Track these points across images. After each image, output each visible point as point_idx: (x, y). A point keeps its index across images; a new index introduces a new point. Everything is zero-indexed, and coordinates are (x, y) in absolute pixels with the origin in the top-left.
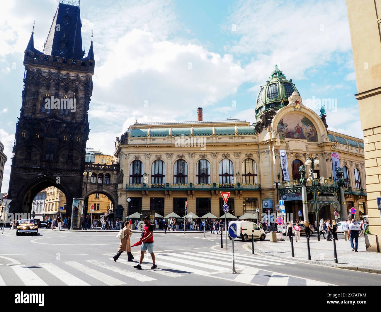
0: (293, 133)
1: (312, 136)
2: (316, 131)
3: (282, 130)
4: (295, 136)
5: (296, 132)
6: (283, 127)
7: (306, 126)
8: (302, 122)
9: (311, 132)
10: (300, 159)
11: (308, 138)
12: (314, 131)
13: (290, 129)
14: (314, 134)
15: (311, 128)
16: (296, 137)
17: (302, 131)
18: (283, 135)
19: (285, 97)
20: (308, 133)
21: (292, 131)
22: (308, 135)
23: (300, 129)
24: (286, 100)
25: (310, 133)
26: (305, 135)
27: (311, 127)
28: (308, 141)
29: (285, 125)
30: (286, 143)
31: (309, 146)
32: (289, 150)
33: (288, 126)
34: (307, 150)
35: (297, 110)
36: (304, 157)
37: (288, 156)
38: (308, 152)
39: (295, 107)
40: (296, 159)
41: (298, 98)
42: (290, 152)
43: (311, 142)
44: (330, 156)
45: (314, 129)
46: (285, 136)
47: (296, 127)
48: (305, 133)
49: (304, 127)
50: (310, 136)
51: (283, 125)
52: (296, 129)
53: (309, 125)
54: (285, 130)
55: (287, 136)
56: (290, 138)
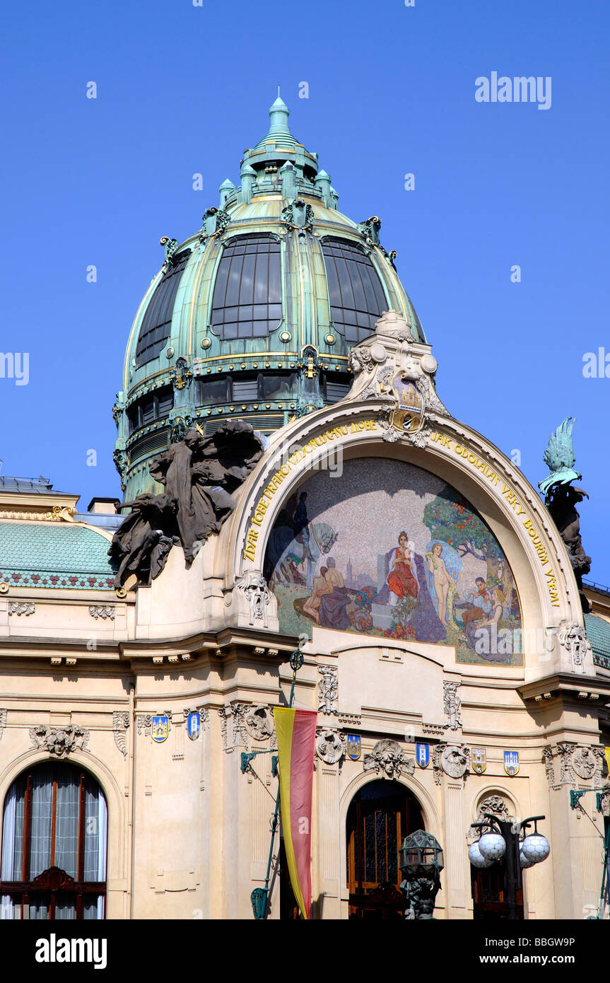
0: (368, 597)
1: (486, 622)
2: (515, 593)
3: (300, 569)
4: (381, 615)
5: (387, 589)
6: (307, 549)
7: (451, 555)
8: (428, 525)
9: (482, 593)
10: (403, 780)
11: (463, 637)
12: (501, 588)
13: (350, 567)
14: (499, 610)
15: (481, 568)
16: (386, 627)
18: (299, 603)
19: (330, 339)
20: (463, 599)
21: (361, 576)
22: (459, 618)
23: (414, 571)
24: (330, 361)
25: (478, 602)
26: (441, 616)
27: (484, 564)
28: (460, 659)
29: (319, 535)
30: (319, 660)
31: (465, 695)
32: (336, 713)
33: (336, 544)
34: (451, 721)
35: (400, 440)
36: (431, 765)
37: (328, 757)
38: (459, 731)
39: (388, 415)
40: (381, 775)
41: (409, 356)
42: (345, 726)
43: (476, 662)
44: (594, 771)
45: (500, 576)
46: (311, 611)
47: (388, 551)
48: (441, 598)
49: (439, 561)
50: (471, 625)
51: (308, 533)
52: (390, 567)
53: (469, 546)
54: (318, 571)
55: (324, 613)
56: (345, 630)
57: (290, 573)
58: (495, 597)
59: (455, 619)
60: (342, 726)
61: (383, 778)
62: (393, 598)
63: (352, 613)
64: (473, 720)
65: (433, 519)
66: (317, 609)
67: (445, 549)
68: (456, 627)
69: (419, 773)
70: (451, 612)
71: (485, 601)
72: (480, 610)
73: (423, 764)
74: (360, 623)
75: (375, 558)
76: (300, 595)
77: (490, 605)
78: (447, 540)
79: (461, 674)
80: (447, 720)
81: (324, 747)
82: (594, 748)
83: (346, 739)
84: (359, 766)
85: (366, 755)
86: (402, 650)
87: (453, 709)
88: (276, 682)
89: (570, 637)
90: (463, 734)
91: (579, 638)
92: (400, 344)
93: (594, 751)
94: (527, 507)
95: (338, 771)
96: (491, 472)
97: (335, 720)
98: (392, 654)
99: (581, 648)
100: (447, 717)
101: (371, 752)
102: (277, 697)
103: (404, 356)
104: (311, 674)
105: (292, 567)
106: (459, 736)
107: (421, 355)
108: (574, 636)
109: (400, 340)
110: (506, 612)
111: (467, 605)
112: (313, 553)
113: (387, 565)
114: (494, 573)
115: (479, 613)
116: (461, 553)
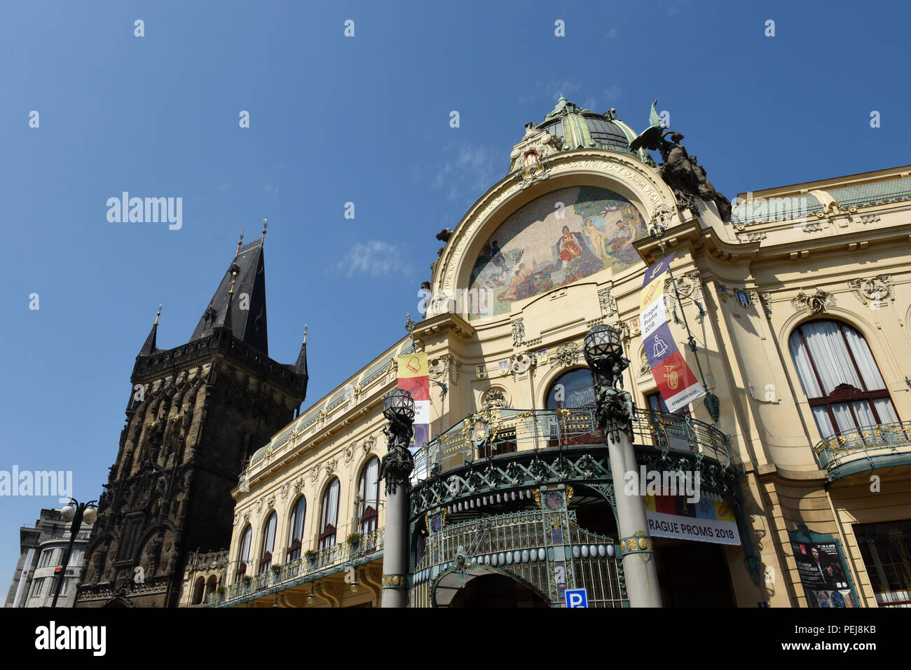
0: (546, 272)
1: (628, 243)
2: (641, 215)
3: (500, 279)
4: (557, 278)
5: (560, 261)
6: (504, 267)
7: (598, 220)
8: (578, 213)
9: (622, 228)
10: (581, 362)
12: (632, 218)
13: (534, 263)
14: (634, 230)
15: (618, 215)
17: (583, 245)
20: (610, 239)
21: (542, 263)
22: (610, 250)
23: (576, 242)
25: (621, 234)
26: (598, 254)
27: (619, 212)
28: (615, 272)
29: (512, 257)
30: (512, 319)
31: (616, 292)
32: (524, 343)
33: (523, 255)
34: (608, 312)
35: (532, 183)
37: (520, 370)
38: (616, 315)
39: (521, 176)
40: (563, 366)
41: (534, 143)
42: (531, 348)
43: (626, 268)
44: (692, 289)
45: (629, 212)
46: (510, 297)
47: (558, 241)
48: (596, 246)
49: (591, 228)
50: (619, 249)
51: (504, 259)
52: (561, 248)
53: (607, 208)
54: (513, 274)
55: (519, 294)
56: (534, 295)
57: (494, 284)
58: (630, 226)
59: (607, 252)
60: (527, 349)
61: (566, 367)
62: (565, 264)
63: (539, 285)
64: (623, 305)
65: (580, 209)
66: (515, 294)
67: (593, 219)
68: (610, 257)
70: (604, 250)
71: (625, 232)
72: (623, 238)
74: (544, 287)
75: (550, 249)
76: (501, 292)
77: (628, 231)
78: (592, 215)
79: (611, 281)
80: (605, 313)
81: (517, 365)
82: (688, 274)
83: (537, 354)
84: (548, 367)
85: (551, 359)
86: (564, 288)
87: (608, 304)
88: (446, 343)
89: (655, 216)
90: (620, 315)
91: (663, 212)
92: (526, 142)
93: (689, 276)
94: (622, 165)
95: (529, 376)
96: (595, 163)
97: (524, 348)
98: (558, 294)
99: (665, 218)
100: (604, 311)
101: (554, 356)
102: (447, 350)
103: (531, 146)
104: (508, 329)
105: (495, 280)
106: (615, 318)
107: (540, 139)
108: (659, 214)
109: (527, 140)
110: (639, 229)
111: (614, 241)
112: (508, 267)
113: (558, 249)
114: (626, 213)
115: (622, 240)
116: (603, 215)
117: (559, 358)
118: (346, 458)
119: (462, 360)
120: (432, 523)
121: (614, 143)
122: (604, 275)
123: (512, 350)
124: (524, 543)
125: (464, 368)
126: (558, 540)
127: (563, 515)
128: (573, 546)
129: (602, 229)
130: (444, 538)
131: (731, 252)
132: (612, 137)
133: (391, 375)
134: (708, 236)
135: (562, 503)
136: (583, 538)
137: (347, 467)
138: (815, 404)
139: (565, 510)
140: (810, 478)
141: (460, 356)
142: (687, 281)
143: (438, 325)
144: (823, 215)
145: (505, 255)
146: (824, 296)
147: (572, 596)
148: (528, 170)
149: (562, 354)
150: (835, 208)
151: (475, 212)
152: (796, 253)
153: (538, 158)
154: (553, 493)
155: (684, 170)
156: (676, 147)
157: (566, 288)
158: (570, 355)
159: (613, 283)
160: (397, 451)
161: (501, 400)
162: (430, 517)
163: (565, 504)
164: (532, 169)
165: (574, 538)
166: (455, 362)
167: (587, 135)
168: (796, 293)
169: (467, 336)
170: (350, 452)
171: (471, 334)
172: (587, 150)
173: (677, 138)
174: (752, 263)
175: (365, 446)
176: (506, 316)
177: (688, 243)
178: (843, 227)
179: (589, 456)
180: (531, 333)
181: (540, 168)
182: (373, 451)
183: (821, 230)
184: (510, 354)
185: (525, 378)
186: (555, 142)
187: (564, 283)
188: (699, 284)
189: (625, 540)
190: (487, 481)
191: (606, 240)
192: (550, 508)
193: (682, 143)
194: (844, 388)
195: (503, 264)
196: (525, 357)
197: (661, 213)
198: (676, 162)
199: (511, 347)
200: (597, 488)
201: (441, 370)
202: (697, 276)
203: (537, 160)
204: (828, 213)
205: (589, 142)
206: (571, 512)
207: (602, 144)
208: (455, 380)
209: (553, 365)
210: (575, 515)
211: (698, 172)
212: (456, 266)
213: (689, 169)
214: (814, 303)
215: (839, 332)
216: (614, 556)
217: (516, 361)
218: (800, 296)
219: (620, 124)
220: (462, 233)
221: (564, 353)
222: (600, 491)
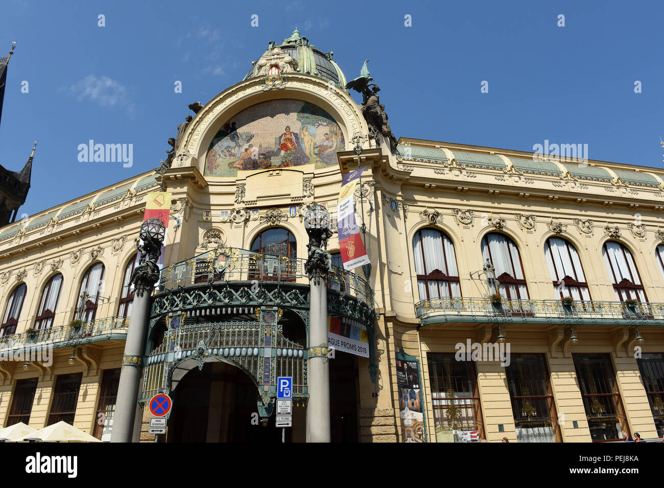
0: (269, 155)
1: (330, 150)
3: (233, 151)
4: (275, 161)
5: (280, 150)
6: (237, 143)
7: (312, 129)
8: (299, 120)
9: (327, 139)
10: (281, 224)
12: (336, 134)
13: (261, 146)
14: (336, 143)
15: (326, 130)
17: (298, 143)
20: (318, 144)
21: (267, 148)
22: (316, 152)
23: (294, 139)
25: (326, 143)
26: (307, 152)
27: (328, 127)
28: (316, 168)
29: (244, 137)
30: (237, 182)
31: (315, 182)
32: (243, 202)
33: (253, 138)
34: (308, 194)
35: (271, 89)
36: (298, 215)
37: (237, 221)
38: (312, 197)
39: (264, 81)
40: (269, 224)
41: (278, 60)
42: (247, 206)
43: (324, 167)
44: (368, 193)
45: (335, 130)
46: (238, 166)
47: (280, 135)
48: (307, 146)
49: (306, 133)
50: (322, 153)
51: (238, 137)
52: (282, 141)
53: (320, 122)
54: (243, 150)
55: (245, 165)
56: (256, 169)
57: (227, 154)
59: (314, 153)
60: (245, 206)
61: (270, 225)
62: (283, 152)
63: (261, 163)
64: (319, 192)
66: (242, 165)
67: (308, 127)
68: (315, 156)
69: (290, 220)
70: (312, 151)
71: (329, 142)
73: (293, 215)
74: (265, 165)
75: (274, 140)
76: (232, 161)
77: (331, 142)
78: (308, 124)
79: (313, 173)
80: (305, 194)
81: (235, 216)
82: (368, 182)
83: (251, 212)
84: (258, 222)
85: (261, 217)
86: (280, 170)
87: (308, 189)
88: (185, 189)
89: (354, 138)
90: (315, 198)
91: (360, 137)
92: (273, 57)
93: (368, 184)
94: (338, 96)
95: (243, 225)
96: (319, 88)
97: (243, 205)
98: (275, 173)
99: (361, 141)
100: (305, 192)
101: (263, 215)
102: (186, 195)
103: (276, 60)
104: (233, 189)
105: (228, 151)
106: (312, 199)
107: (283, 58)
108: (357, 137)
109: (273, 55)
110: (339, 143)
111: (320, 146)
112: (241, 144)
113: (280, 141)
114: (332, 130)
115: (326, 147)
116: (316, 126)
117: (267, 218)
118: (72, 260)
119: (195, 205)
120: (172, 322)
121: (330, 77)
122: (308, 168)
123: (233, 205)
124: (244, 343)
125: (194, 210)
126: (268, 343)
127: (274, 327)
128: (277, 348)
129: (313, 136)
130: (181, 334)
131: (393, 174)
132: (330, 73)
133: (126, 203)
134: (384, 161)
135: (274, 320)
136: (285, 344)
137: (72, 267)
138: (420, 278)
139: (276, 324)
140: (411, 322)
141: (193, 201)
142: (366, 186)
143: (181, 174)
144: (447, 165)
145: (240, 134)
146: (437, 214)
147: (282, 381)
148: (271, 78)
149: (270, 215)
150: (454, 163)
151: (224, 96)
152: (429, 185)
153: (280, 71)
154: (269, 312)
155: (377, 113)
156: (374, 95)
157: (282, 170)
158: (275, 217)
159: (314, 175)
160: (148, 265)
161: (218, 239)
162: (171, 317)
163: (276, 321)
164: (274, 78)
165: (279, 343)
166: (189, 205)
167: (314, 66)
168: (423, 209)
169: (201, 188)
170: (77, 256)
171: (204, 186)
172: (312, 76)
173: (376, 90)
174: (403, 185)
175: (92, 254)
176: (233, 179)
177: (372, 162)
178: (456, 176)
179: (297, 291)
180: (250, 196)
181: (280, 79)
182: (99, 259)
183: (444, 174)
184: (231, 207)
185: (240, 227)
186: (293, 64)
187: (280, 166)
188: (373, 190)
189: (313, 348)
190: (206, 299)
191: (315, 144)
192: (265, 321)
193: (378, 94)
194: (437, 272)
195: (237, 141)
196: (243, 212)
197: (358, 138)
198: (372, 106)
199: (233, 203)
200: (299, 312)
201: (178, 208)
202: (373, 185)
203: (278, 73)
204: (450, 165)
205: (314, 71)
206: (279, 326)
207: (322, 76)
208: (187, 218)
209: (261, 222)
210: (282, 328)
211: (384, 116)
212: (201, 133)
213: (379, 113)
214: (432, 218)
215: (441, 238)
216: (302, 358)
217: (235, 214)
218: (425, 212)
219: (335, 65)
220: (211, 109)
221: (272, 215)
222: (300, 315)
